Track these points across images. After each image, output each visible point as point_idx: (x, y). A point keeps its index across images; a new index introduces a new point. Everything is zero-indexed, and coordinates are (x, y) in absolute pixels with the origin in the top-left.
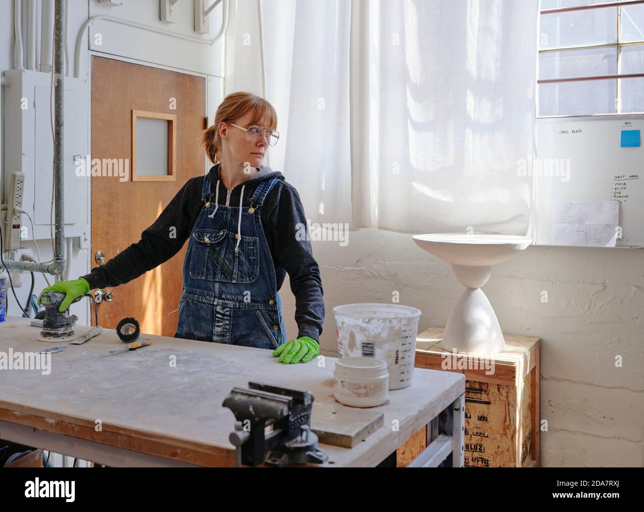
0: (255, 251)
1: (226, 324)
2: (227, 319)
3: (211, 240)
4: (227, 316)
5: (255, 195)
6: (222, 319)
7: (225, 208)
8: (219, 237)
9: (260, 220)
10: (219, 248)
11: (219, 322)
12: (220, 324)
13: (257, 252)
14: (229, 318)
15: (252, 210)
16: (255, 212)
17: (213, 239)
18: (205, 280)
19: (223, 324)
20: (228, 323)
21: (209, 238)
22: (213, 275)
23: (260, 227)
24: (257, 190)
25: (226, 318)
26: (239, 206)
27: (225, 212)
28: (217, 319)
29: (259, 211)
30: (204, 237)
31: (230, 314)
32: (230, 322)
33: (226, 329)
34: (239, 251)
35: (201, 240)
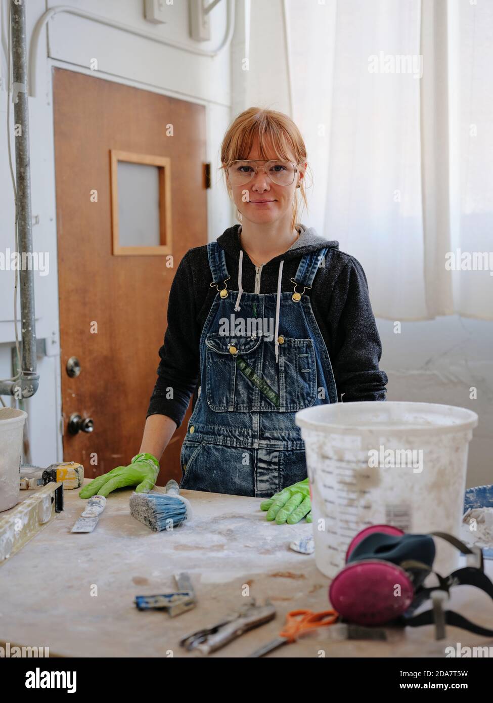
0: (310, 360)
1: (275, 477)
2: (275, 469)
3: (240, 349)
4: (275, 464)
5: (300, 272)
6: (267, 469)
7: (254, 296)
8: (251, 344)
9: (312, 311)
10: (253, 360)
11: (262, 474)
12: (265, 478)
13: (313, 362)
14: (277, 467)
15: (297, 297)
16: (303, 299)
17: (243, 348)
18: (233, 412)
19: (270, 478)
20: (276, 474)
21: (236, 345)
22: (248, 403)
23: (313, 322)
24: (301, 264)
25: (273, 467)
26: (276, 291)
27: (255, 303)
28: (259, 471)
29: (308, 297)
30: (226, 345)
31: (280, 460)
32: (280, 474)
33: (275, 484)
34: (285, 362)
35: (222, 350)
